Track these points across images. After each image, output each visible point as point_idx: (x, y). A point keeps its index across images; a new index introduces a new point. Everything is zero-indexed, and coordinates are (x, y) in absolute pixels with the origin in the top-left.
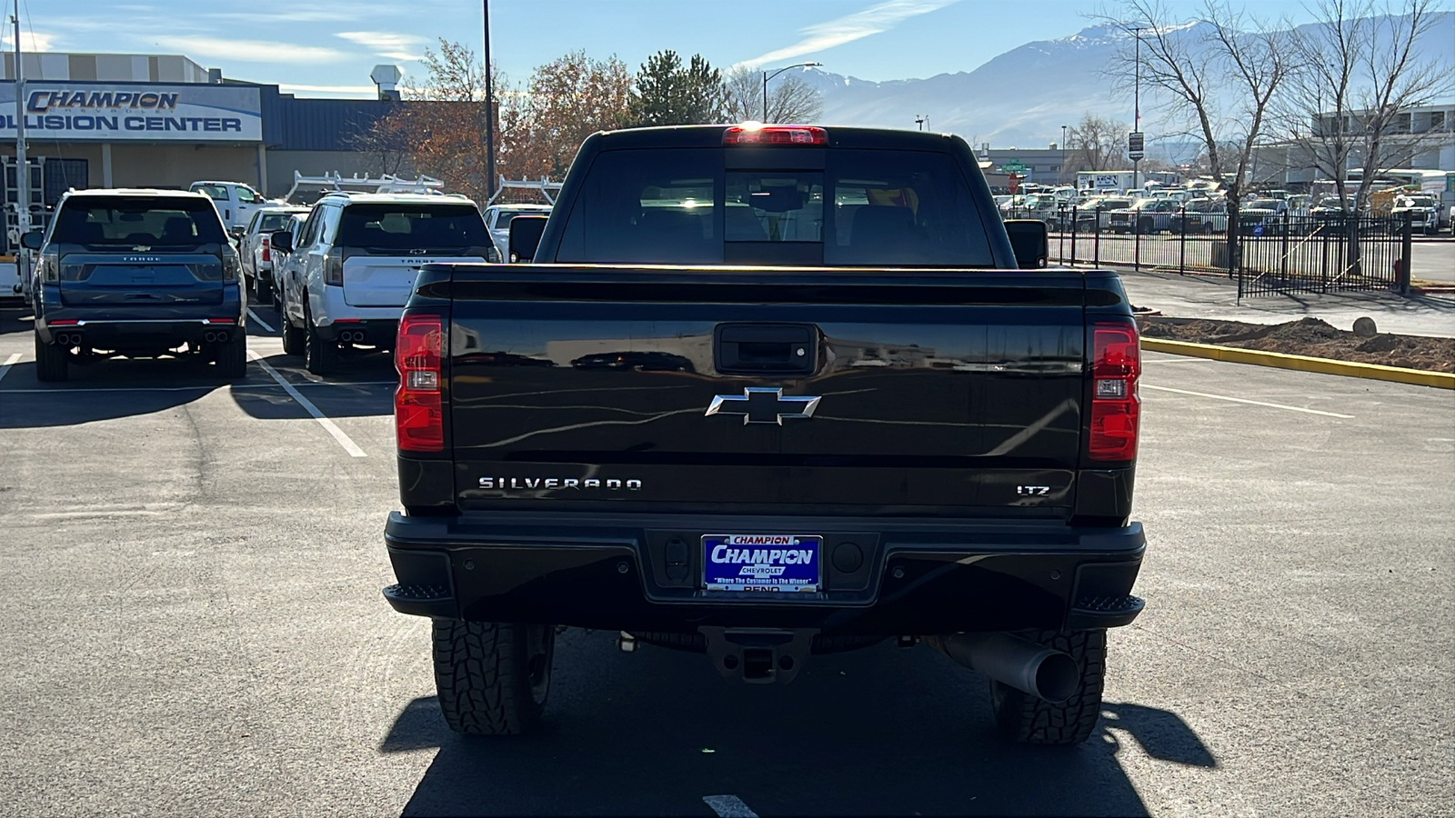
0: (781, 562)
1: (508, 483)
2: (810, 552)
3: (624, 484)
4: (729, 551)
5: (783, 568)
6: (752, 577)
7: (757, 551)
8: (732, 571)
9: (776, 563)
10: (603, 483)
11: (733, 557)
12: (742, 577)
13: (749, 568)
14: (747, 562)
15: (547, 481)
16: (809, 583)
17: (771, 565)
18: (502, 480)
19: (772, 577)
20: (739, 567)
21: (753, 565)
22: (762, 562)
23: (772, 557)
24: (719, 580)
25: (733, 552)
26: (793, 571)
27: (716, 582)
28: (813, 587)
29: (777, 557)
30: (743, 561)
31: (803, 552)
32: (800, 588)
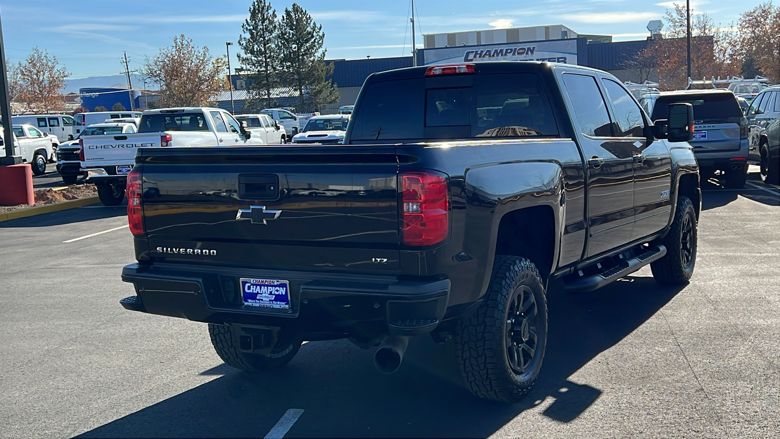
0: (273, 293)
1: (167, 250)
2: (285, 288)
3: (209, 252)
4: (252, 286)
5: (274, 296)
6: (262, 300)
7: (262, 287)
8: (253, 296)
9: (271, 293)
10: (202, 252)
11: (254, 290)
12: (258, 300)
13: (260, 295)
14: (259, 292)
15: (181, 250)
16: (286, 304)
17: (269, 294)
18: (165, 249)
19: (270, 300)
20: (256, 294)
21: (261, 294)
22: (265, 293)
24: (249, 300)
25: (253, 287)
26: (279, 298)
27: (248, 302)
28: (287, 306)
29: (271, 291)
30: (258, 292)
31: (281, 288)
32: (282, 306)
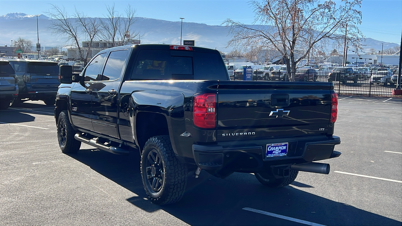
0: (281, 149)
1: (228, 135)
2: (286, 146)
3: (252, 133)
4: (271, 148)
5: (281, 151)
6: (275, 153)
7: (276, 147)
8: (271, 152)
10: (248, 134)
11: (272, 149)
12: (274, 153)
14: (274, 150)
15: (236, 134)
16: (285, 154)
17: (279, 150)
18: (227, 134)
19: (279, 153)
20: (273, 151)
21: (275, 150)
22: (277, 150)
23: (279, 148)
24: (269, 155)
26: (283, 151)
27: (268, 155)
28: (286, 154)
31: (284, 146)
32: (284, 155)
